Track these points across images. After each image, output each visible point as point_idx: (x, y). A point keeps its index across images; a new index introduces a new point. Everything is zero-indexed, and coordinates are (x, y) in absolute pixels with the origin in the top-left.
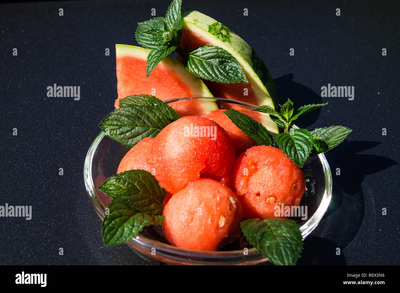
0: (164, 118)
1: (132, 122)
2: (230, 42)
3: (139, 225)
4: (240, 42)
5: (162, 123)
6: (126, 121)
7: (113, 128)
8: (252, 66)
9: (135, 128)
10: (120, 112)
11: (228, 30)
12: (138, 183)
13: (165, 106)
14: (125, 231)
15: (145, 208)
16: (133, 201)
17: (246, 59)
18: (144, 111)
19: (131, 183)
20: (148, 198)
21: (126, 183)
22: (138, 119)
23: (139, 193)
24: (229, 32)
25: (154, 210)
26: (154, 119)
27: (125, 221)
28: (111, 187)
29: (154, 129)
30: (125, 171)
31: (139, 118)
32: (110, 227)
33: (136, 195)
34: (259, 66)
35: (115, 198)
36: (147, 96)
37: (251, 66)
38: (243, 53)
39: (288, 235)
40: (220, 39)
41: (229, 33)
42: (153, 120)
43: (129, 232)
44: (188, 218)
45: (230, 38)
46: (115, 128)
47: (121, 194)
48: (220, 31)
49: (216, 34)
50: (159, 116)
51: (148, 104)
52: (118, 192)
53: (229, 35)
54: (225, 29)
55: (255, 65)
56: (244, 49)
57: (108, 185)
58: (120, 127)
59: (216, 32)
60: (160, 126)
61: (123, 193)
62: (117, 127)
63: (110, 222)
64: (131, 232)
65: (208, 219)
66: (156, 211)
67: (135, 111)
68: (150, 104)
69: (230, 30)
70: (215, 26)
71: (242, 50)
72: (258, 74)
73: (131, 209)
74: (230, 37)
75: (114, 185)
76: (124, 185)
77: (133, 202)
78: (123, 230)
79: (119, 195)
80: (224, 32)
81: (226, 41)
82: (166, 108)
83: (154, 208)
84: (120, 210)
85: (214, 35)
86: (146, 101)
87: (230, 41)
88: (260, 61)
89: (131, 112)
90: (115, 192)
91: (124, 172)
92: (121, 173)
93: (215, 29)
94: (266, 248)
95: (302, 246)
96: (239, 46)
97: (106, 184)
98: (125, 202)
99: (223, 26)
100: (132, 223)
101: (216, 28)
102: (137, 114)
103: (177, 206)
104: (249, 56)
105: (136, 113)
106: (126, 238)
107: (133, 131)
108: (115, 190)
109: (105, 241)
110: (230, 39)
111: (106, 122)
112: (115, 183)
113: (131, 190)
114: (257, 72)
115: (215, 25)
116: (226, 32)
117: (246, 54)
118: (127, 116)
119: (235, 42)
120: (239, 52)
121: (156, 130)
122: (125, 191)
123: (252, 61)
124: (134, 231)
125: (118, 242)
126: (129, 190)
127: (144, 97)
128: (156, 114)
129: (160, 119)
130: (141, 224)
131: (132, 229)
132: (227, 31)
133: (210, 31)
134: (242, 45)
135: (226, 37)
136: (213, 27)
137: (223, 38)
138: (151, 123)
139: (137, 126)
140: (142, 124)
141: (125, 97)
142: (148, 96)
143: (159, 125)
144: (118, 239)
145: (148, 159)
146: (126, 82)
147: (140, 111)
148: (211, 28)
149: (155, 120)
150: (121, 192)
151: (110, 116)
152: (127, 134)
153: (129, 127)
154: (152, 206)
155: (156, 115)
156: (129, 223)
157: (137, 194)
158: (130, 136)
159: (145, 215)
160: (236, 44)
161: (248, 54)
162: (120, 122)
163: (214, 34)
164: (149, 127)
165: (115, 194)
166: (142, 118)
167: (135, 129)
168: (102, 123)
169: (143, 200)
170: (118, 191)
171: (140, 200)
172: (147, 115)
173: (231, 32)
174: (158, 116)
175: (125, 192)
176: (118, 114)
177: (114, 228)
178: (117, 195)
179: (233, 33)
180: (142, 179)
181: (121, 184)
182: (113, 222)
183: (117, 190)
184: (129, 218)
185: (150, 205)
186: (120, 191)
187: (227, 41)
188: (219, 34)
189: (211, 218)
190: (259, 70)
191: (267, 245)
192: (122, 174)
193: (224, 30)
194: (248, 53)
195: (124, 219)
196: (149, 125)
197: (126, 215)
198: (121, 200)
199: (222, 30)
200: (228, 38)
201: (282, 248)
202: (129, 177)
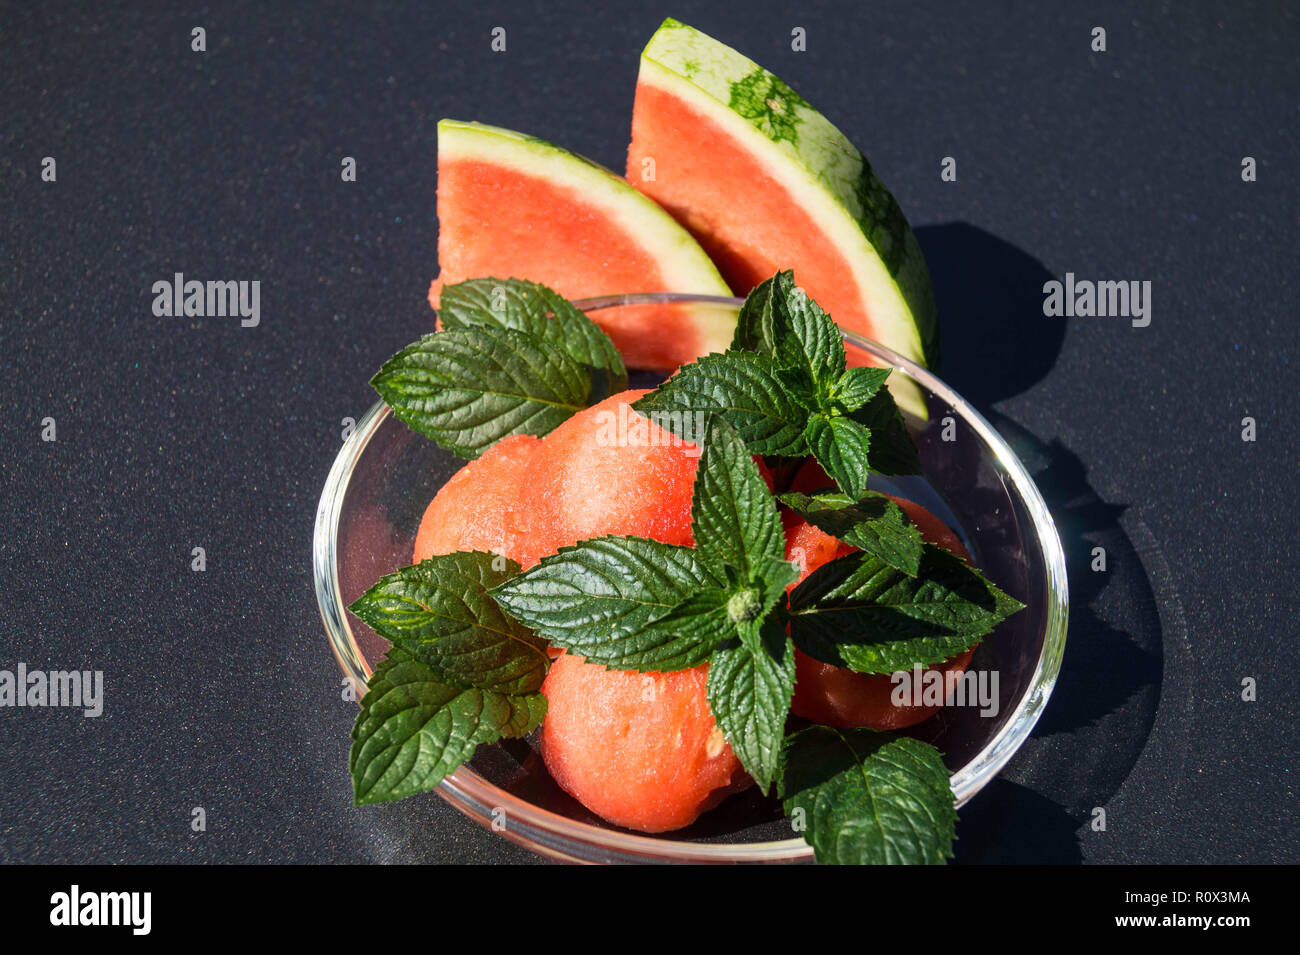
0: (573, 371)
1: (474, 378)
2: (794, 139)
3: (464, 738)
4: (829, 138)
5: (566, 384)
6: (454, 372)
7: (414, 392)
8: (860, 217)
9: (482, 395)
10: (438, 345)
11: (793, 98)
12: (472, 595)
13: (578, 320)
14: (420, 757)
15: (490, 672)
16: (453, 654)
17: (842, 195)
18: (512, 346)
19: (452, 594)
20: (500, 640)
21: (437, 595)
22: (491, 369)
23: (474, 625)
24: (795, 106)
25: (516, 679)
26: (541, 373)
27: (424, 721)
28: (388, 604)
29: (539, 403)
30: (434, 557)
31: (496, 367)
32: (376, 741)
33: (463, 634)
34: (881, 214)
35: (398, 645)
36: (528, 286)
37: (857, 219)
38: (834, 177)
39: (912, 806)
40: (764, 132)
41: (792, 109)
42: (537, 375)
43: (432, 761)
44: (613, 726)
45: (798, 127)
46: (420, 392)
47: (418, 631)
48: (766, 103)
49: (754, 113)
50: (557, 364)
51: (529, 311)
52: (410, 624)
53: (793, 114)
54: (782, 96)
55: (868, 213)
56: (838, 161)
57: (382, 597)
58: (437, 390)
59: (754, 109)
60: (557, 392)
61: (424, 627)
62: (426, 390)
63: (378, 726)
64: (438, 760)
65: (674, 734)
66: (521, 682)
67: (484, 343)
68: (533, 315)
69: (798, 98)
70: (750, 85)
71: (833, 165)
72: (876, 242)
73: (442, 681)
74: (796, 121)
75: (398, 598)
76: (430, 599)
77: (453, 658)
78: (416, 754)
79: (412, 632)
80: (778, 106)
81: (782, 137)
82: (581, 330)
83: (517, 674)
84: (409, 686)
85: (746, 117)
86: (521, 302)
87: (795, 137)
88: (885, 197)
89: (471, 348)
90: (401, 622)
91: (431, 558)
92: (423, 561)
93: (750, 94)
94: (840, 845)
95: (949, 845)
96: (825, 153)
97: (375, 596)
98: (428, 658)
99: (777, 83)
100: (443, 731)
101: (753, 94)
102: (491, 353)
103: (584, 680)
104: (853, 186)
105: (486, 352)
106: (422, 780)
107: (474, 406)
108: (402, 617)
109: (358, 788)
110: (795, 131)
111: (394, 372)
112: (401, 592)
113: (449, 615)
114: (874, 236)
115: (751, 81)
116: (785, 107)
117: (843, 180)
118: (460, 359)
119: (812, 141)
120: (821, 174)
121: (544, 406)
122: (432, 619)
123: (861, 200)
124: (447, 758)
125: (396, 792)
126: (443, 617)
127: (518, 289)
128: (550, 358)
129: (559, 373)
130: (470, 737)
131: (441, 752)
132: (789, 103)
133: (733, 104)
134: (834, 148)
135: (782, 123)
136: (745, 88)
137: (773, 126)
138: (531, 382)
139: (486, 389)
140: (503, 386)
141: (460, 280)
142: (531, 287)
143: (555, 390)
144: (398, 782)
145: (509, 516)
146: (466, 232)
147: (499, 346)
148: (739, 94)
149: (545, 374)
150: (418, 623)
151: (408, 354)
152: (456, 414)
153: (462, 392)
154: (512, 666)
155: (546, 360)
156: (436, 732)
157: (469, 630)
158: (465, 420)
159: (486, 701)
160: (813, 145)
161: (848, 179)
162: (436, 376)
163: (747, 113)
164: (524, 395)
165: (399, 628)
166: (505, 368)
167: (480, 400)
168: (380, 375)
169: (486, 647)
170: (410, 621)
171: (475, 650)
172: (520, 358)
173: (799, 103)
174: (553, 364)
175: (431, 624)
176: (433, 351)
177: (389, 744)
178: (406, 633)
179: (805, 106)
180: (484, 582)
181: (421, 596)
182: (386, 726)
183: (408, 617)
184: (434, 712)
185: (504, 664)
186: (417, 619)
187: (786, 138)
188: (761, 114)
189: (682, 731)
190: (881, 230)
191: (845, 832)
192: (425, 565)
193: (777, 98)
194: (850, 174)
195: (422, 714)
196: (525, 389)
197: (426, 703)
198: (417, 651)
199: (773, 98)
200: (791, 126)
201: (887, 849)
202: (448, 577)
